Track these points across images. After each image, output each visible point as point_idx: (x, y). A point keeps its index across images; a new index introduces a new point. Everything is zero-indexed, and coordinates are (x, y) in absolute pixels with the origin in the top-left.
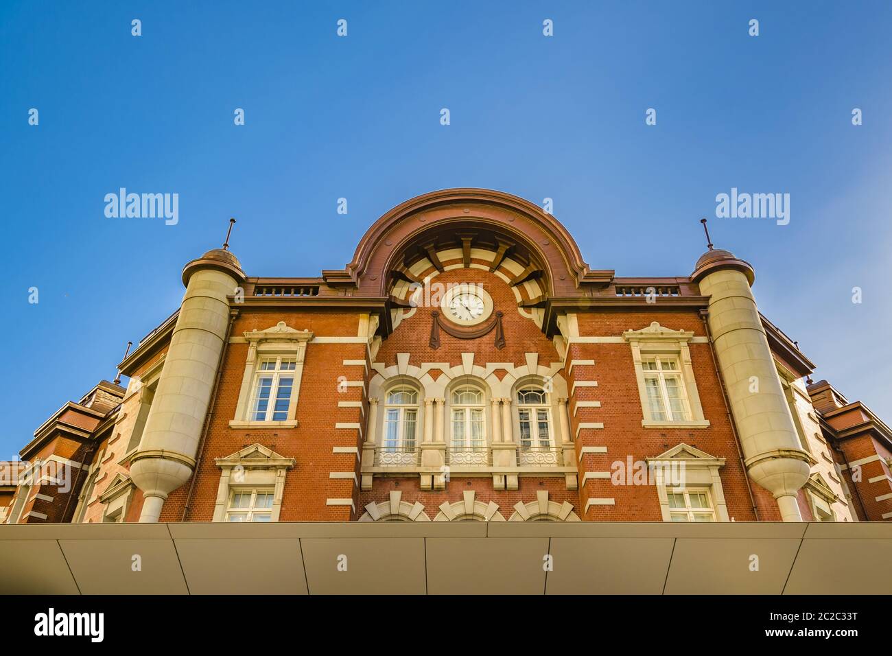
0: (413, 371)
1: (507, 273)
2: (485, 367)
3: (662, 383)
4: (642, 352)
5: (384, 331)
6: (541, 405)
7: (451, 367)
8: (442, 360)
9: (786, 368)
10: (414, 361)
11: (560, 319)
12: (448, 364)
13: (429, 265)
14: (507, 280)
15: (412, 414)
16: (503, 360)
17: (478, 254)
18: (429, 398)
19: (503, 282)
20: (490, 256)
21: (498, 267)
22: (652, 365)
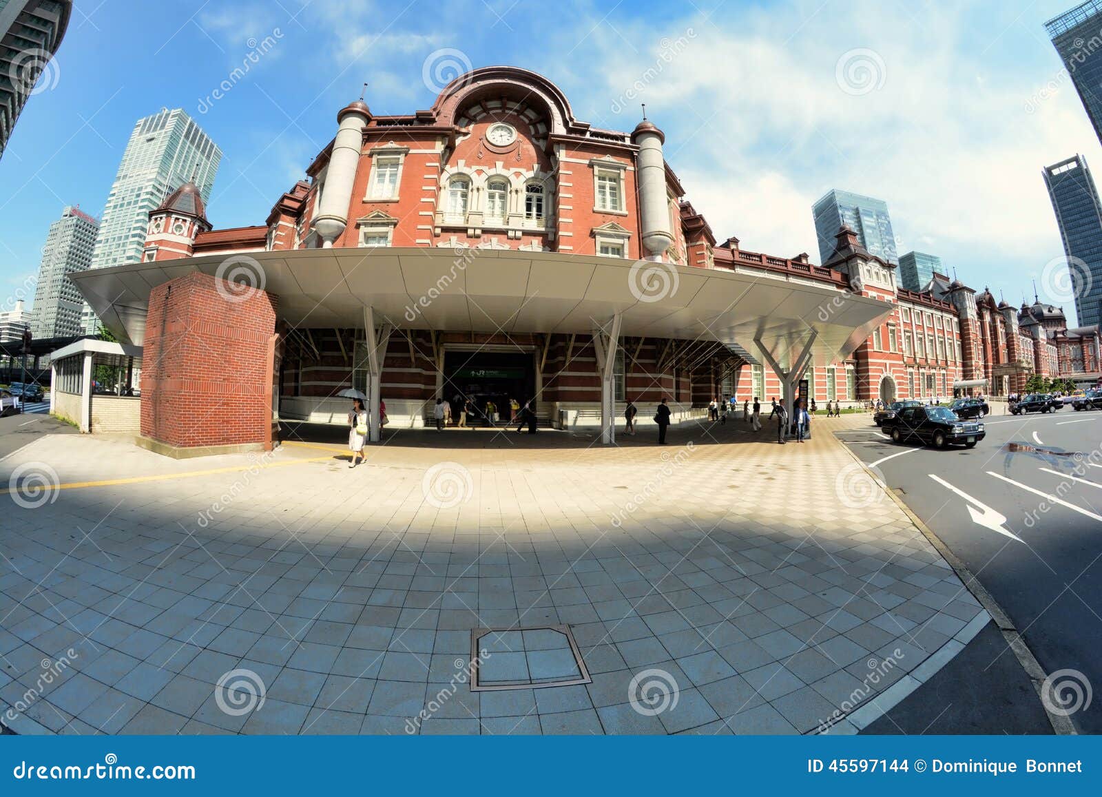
0: (466, 170)
1: (527, 117)
2: (509, 170)
3: (608, 190)
4: (599, 171)
5: (450, 148)
6: (539, 194)
7: (489, 169)
8: (484, 164)
9: (671, 191)
10: (468, 165)
11: (555, 148)
12: (487, 167)
13: (481, 110)
14: (527, 121)
15: (464, 195)
16: (520, 166)
17: (510, 104)
18: (475, 186)
19: (525, 122)
20: (517, 106)
21: (522, 113)
22: (604, 179)
